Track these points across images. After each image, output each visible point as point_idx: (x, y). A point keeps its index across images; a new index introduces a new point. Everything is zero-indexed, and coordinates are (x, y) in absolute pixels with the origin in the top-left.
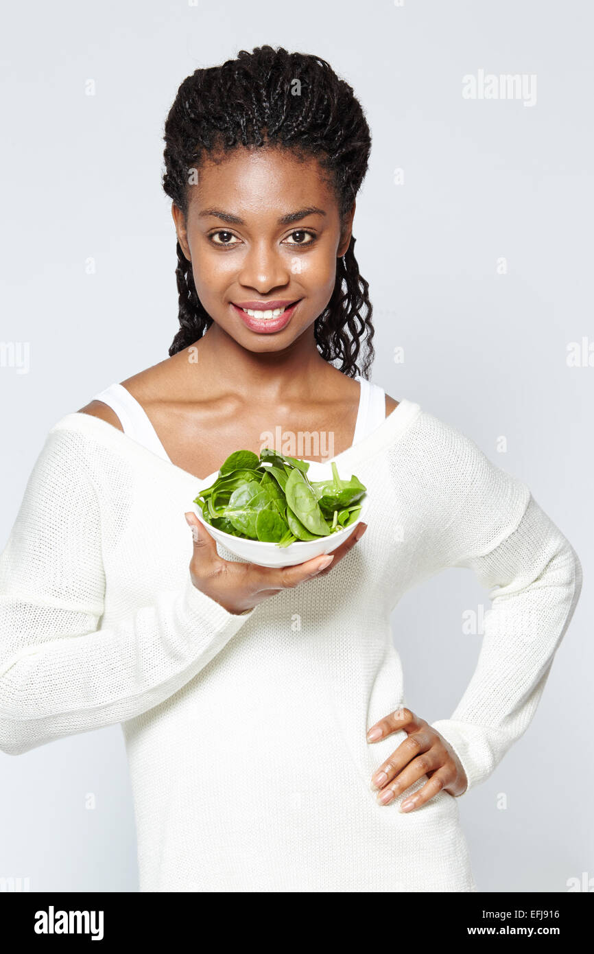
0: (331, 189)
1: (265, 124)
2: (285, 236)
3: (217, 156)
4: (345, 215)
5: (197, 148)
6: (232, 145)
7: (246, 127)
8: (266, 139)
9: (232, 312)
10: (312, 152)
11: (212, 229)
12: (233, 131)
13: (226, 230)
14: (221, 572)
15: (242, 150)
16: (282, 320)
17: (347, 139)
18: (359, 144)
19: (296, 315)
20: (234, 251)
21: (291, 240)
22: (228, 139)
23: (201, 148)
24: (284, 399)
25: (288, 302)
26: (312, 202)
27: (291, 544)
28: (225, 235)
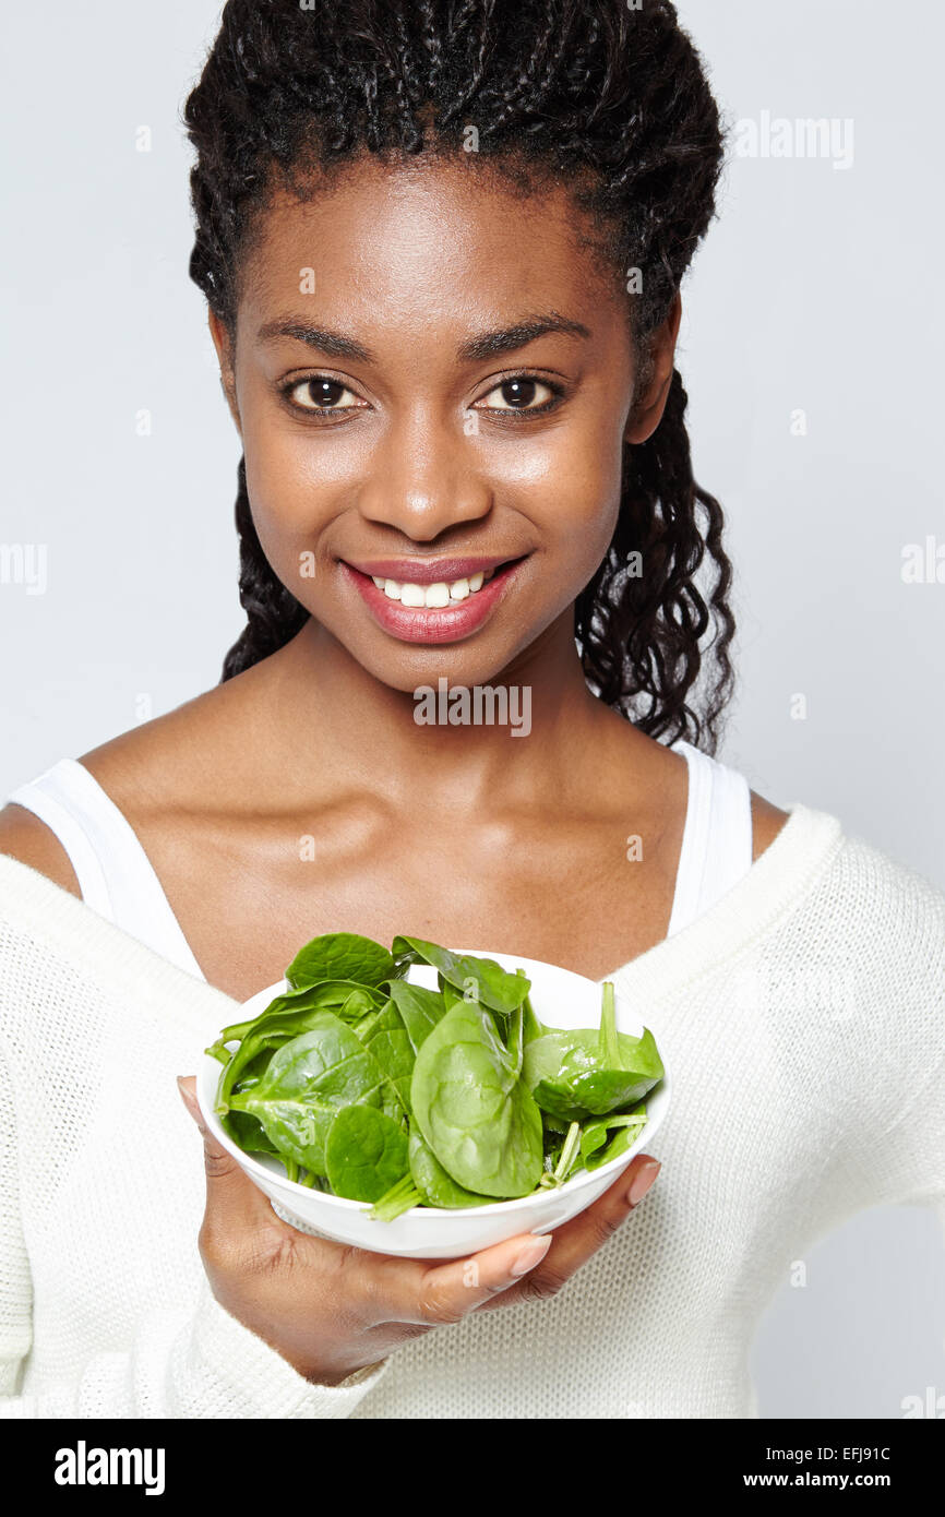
0: (606, 269)
1: (429, 93)
2: (480, 390)
3: (303, 180)
4: (648, 336)
5: (258, 161)
6: (342, 149)
7: (379, 102)
8: (430, 134)
9: (344, 584)
10: (556, 169)
11: (290, 372)
12: (344, 112)
13: (325, 374)
14: (277, 1257)
15: (367, 163)
16: (473, 610)
17: (651, 137)
18: (685, 149)
19: (514, 599)
20: (346, 428)
21: (497, 400)
22: (332, 136)
23: (267, 158)
24: (496, 807)
25: (488, 561)
26: (551, 300)
27: (403, 1212)
28: (326, 387)
